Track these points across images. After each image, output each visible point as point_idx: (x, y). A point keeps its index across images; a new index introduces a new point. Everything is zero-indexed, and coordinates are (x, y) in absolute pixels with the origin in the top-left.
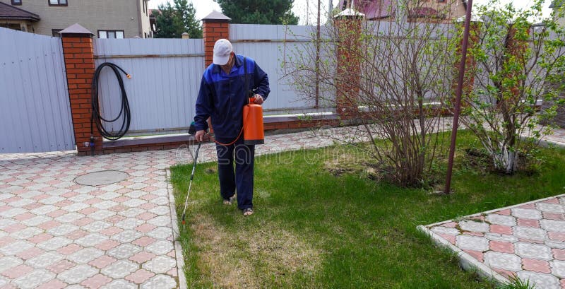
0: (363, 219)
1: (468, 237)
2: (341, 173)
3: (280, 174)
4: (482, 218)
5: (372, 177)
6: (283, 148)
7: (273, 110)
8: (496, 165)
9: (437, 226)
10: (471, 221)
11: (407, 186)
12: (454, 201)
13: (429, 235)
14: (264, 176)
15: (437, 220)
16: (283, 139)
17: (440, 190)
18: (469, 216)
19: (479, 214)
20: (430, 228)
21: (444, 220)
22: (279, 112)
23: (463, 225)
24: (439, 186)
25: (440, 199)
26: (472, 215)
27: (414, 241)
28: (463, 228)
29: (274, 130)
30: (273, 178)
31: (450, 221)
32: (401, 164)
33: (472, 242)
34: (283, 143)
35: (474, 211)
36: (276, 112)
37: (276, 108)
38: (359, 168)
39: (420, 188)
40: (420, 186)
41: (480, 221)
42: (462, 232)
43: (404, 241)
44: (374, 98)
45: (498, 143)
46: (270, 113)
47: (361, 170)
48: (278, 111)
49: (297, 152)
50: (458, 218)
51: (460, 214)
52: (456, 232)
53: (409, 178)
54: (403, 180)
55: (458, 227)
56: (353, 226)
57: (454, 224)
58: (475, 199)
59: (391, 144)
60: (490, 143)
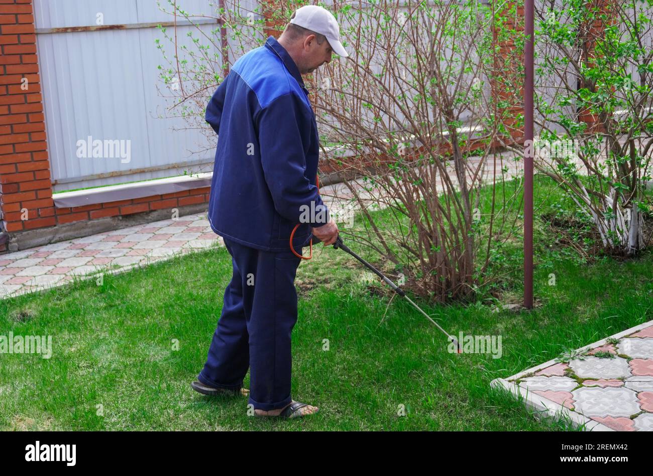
0: (378, 380)
1: (595, 392)
2: (307, 289)
3: (182, 306)
4: (611, 349)
5: (373, 291)
6: (177, 250)
7: (142, 172)
8: (605, 242)
9: (530, 375)
10: (590, 359)
11: (448, 301)
12: (546, 321)
13: (520, 397)
14: (148, 313)
15: (526, 365)
16: (171, 230)
17: (512, 302)
18: (584, 348)
19: (602, 342)
20: (518, 382)
21: (539, 362)
22: (155, 175)
23: (581, 368)
24: (509, 295)
25: (518, 320)
26: (592, 346)
27: (490, 412)
28: (580, 373)
29: (148, 213)
30: (168, 316)
31: (552, 362)
32: (430, 257)
33: (606, 400)
34: (173, 239)
35: (592, 338)
36: (148, 175)
37: (147, 165)
38: (341, 275)
39: (474, 302)
40: (474, 297)
41: (608, 356)
42: (580, 381)
43: (472, 415)
44: (363, 129)
45: (602, 198)
46: (137, 177)
47: (349, 279)
48: (153, 171)
49: (206, 254)
50: (566, 355)
51: (568, 346)
52: (570, 383)
53: (448, 284)
54: (438, 290)
55: (569, 374)
56: (360, 399)
57: (561, 368)
58: (586, 312)
59: (405, 220)
60: (587, 198)
